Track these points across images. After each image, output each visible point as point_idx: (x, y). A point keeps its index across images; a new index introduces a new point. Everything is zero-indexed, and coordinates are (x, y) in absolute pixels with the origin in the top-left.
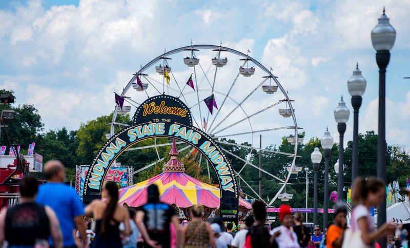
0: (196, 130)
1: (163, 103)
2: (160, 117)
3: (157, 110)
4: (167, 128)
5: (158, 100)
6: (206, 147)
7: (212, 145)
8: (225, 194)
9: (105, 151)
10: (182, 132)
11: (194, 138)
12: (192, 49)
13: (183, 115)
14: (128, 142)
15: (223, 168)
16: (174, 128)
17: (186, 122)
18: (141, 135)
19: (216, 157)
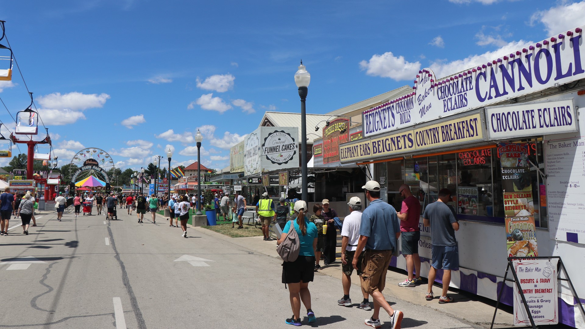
0: (99, 167)
1: (91, 161)
2: (90, 164)
3: (90, 162)
4: (92, 167)
5: (90, 160)
6: (102, 172)
7: (104, 171)
8: (107, 184)
9: (76, 173)
10: (96, 168)
11: (99, 169)
12: (88, 149)
13: (96, 164)
14: (82, 171)
15: (106, 177)
16: (94, 167)
17: (97, 165)
18: (85, 169)
19: (105, 174)
